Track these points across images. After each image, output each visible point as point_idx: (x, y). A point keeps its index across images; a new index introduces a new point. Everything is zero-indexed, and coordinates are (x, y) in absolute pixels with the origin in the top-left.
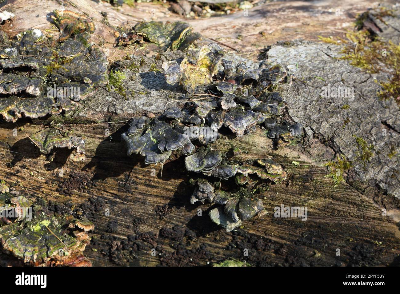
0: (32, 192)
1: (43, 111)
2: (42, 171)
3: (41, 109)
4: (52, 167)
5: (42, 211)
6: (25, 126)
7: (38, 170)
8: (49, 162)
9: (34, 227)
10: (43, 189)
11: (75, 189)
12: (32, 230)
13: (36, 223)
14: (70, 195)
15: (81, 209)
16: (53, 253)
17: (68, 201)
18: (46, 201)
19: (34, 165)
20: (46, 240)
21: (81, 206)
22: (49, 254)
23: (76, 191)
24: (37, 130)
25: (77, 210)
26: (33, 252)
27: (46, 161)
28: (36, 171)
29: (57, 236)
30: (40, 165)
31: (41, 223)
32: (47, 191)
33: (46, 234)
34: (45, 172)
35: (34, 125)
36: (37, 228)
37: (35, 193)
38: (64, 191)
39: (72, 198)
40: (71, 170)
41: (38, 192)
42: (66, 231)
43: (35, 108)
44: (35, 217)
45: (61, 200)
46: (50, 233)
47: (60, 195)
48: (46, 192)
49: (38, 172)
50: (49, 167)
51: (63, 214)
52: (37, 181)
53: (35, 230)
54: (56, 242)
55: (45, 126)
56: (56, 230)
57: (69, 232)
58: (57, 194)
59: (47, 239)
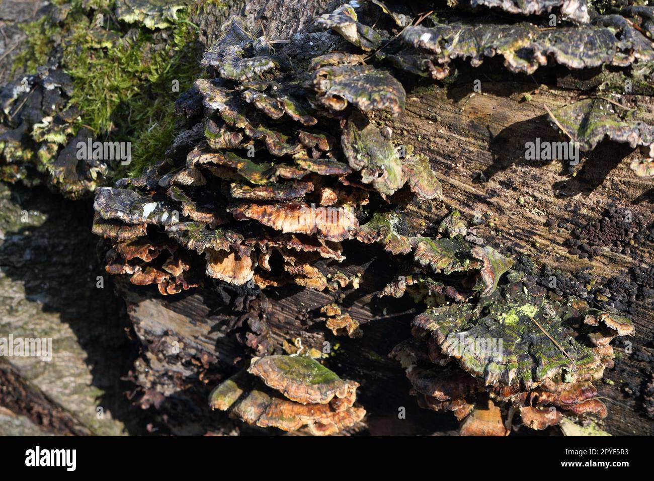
0: (510, 243)
1: (596, 54)
2: (544, 197)
3: (591, 50)
4: (570, 189)
5: (524, 284)
6: (537, 92)
7: (536, 194)
8: (565, 178)
9: (504, 315)
10: (536, 238)
11: (605, 243)
12: (501, 322)
13: (510, 308)
14: (590, 258)
15: (608, 290)
16: (546, 373)
17: (583, 269)
18: (535, 266)
19: (531, 182)
20: (531, 344)
21: (609, 283)
22: (539, 373)
23: (606, 248)
24: (558, 103)
25: (597, 292)
26: (507, 366)
27: (560, 174)
28: (533, 196)
29: (555, 339)
30: (544, 184)
31: (519, 309)
32: (544, 242)
33: (530, 331)
34: (552, 199)
35: (557, 92)
36: (510, 318)
37: (516, 245)
38: (581, 247)
39: (594, 263)
40: (610, 201)
41: (523, 244)
42: (572, 331)
43: (577, 47)
44: (508, 296)
45: (568, 265)
46: (539, 331)
47: (568, 255)
48: (541, 244)
49: (536, 199)
50: (562, 190)
51: (565, 296)
52: (528, 219)
53: (507, 321)
54: (553, 352)
55: (579, 95)
56: (552, 326)
57: (577, 334)
58: (563, 251)
59: (535, 342)
